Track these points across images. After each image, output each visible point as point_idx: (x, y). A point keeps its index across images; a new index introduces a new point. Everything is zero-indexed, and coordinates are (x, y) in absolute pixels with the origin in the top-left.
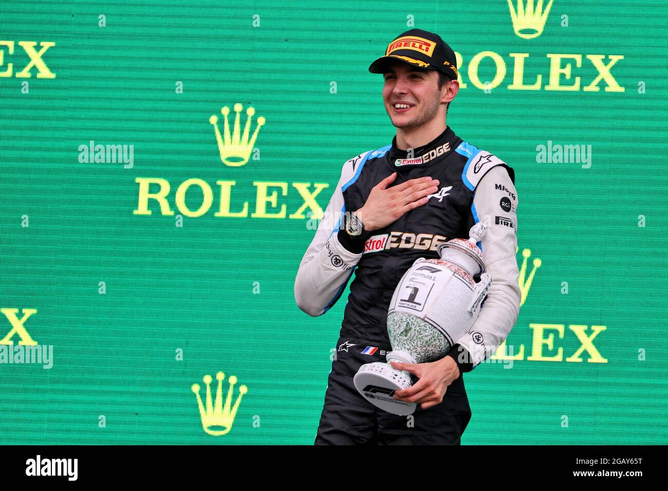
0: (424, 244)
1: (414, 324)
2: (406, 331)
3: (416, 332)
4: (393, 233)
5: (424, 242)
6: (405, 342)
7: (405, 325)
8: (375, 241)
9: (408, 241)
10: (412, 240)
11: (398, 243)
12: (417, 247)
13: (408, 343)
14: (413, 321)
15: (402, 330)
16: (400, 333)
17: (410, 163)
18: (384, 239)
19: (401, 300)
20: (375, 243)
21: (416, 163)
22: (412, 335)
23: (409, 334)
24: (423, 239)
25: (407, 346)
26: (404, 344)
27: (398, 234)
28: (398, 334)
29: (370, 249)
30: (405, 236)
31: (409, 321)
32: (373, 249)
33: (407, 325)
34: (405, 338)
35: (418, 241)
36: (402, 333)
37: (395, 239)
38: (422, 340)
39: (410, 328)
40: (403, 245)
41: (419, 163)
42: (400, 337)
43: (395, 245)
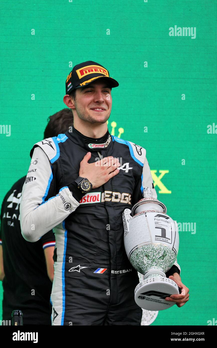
0: (126, 200)
1: (168, 252)
2: (163, 256)
3: (169, 257)
4: (106, 192)
5: (125, 199)
6: (162, 263)
7: (163, 252)
8: (92, 196)
9: (116, 197)
10: (119, 197)
11: (111, 198)
12: (122, 201)
13: (163, 264)
14: (168, 250)
15: (161, 255)
16: (158, 257)
17: (97, 147)
18: (98, 195)
19: (156, 236)
20: (92, 198)
21: (101, 147)
22: (167, 259)
23: (165, 258)
24: (125, 196)
25: (162, 266)
26: (161, 265)
27: (110, 192)
28: (157, 258)
29: (88, 201)
30: (114, 194)
31: (165, 250)
32: (90, 201)
33: (164, 252)
34: (162, 261)
35: (123, 198)
36: (160, 257)
37: (108, 196)
38: (170, 262)
39: (166, 255)
40: (114, 200)
41: (103, 147)
42: (159, 260)
43: (109, 200)
